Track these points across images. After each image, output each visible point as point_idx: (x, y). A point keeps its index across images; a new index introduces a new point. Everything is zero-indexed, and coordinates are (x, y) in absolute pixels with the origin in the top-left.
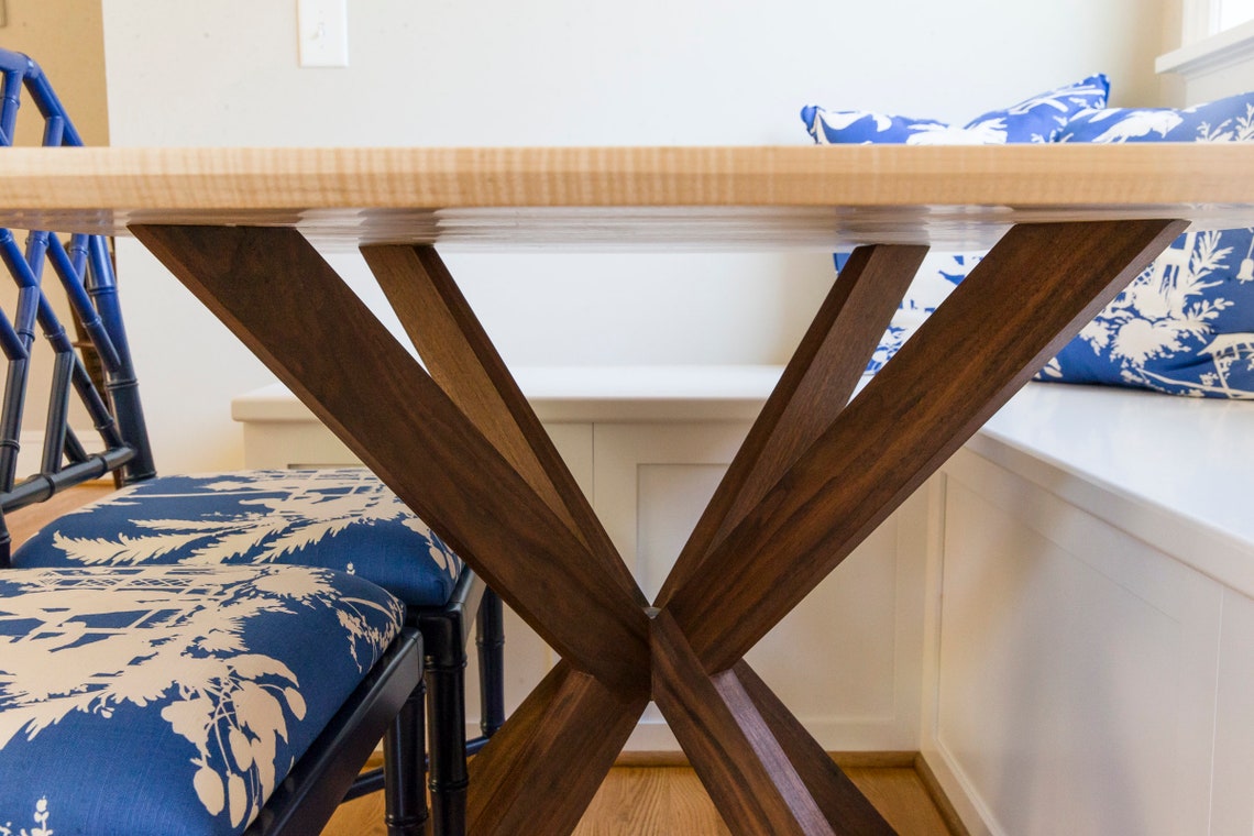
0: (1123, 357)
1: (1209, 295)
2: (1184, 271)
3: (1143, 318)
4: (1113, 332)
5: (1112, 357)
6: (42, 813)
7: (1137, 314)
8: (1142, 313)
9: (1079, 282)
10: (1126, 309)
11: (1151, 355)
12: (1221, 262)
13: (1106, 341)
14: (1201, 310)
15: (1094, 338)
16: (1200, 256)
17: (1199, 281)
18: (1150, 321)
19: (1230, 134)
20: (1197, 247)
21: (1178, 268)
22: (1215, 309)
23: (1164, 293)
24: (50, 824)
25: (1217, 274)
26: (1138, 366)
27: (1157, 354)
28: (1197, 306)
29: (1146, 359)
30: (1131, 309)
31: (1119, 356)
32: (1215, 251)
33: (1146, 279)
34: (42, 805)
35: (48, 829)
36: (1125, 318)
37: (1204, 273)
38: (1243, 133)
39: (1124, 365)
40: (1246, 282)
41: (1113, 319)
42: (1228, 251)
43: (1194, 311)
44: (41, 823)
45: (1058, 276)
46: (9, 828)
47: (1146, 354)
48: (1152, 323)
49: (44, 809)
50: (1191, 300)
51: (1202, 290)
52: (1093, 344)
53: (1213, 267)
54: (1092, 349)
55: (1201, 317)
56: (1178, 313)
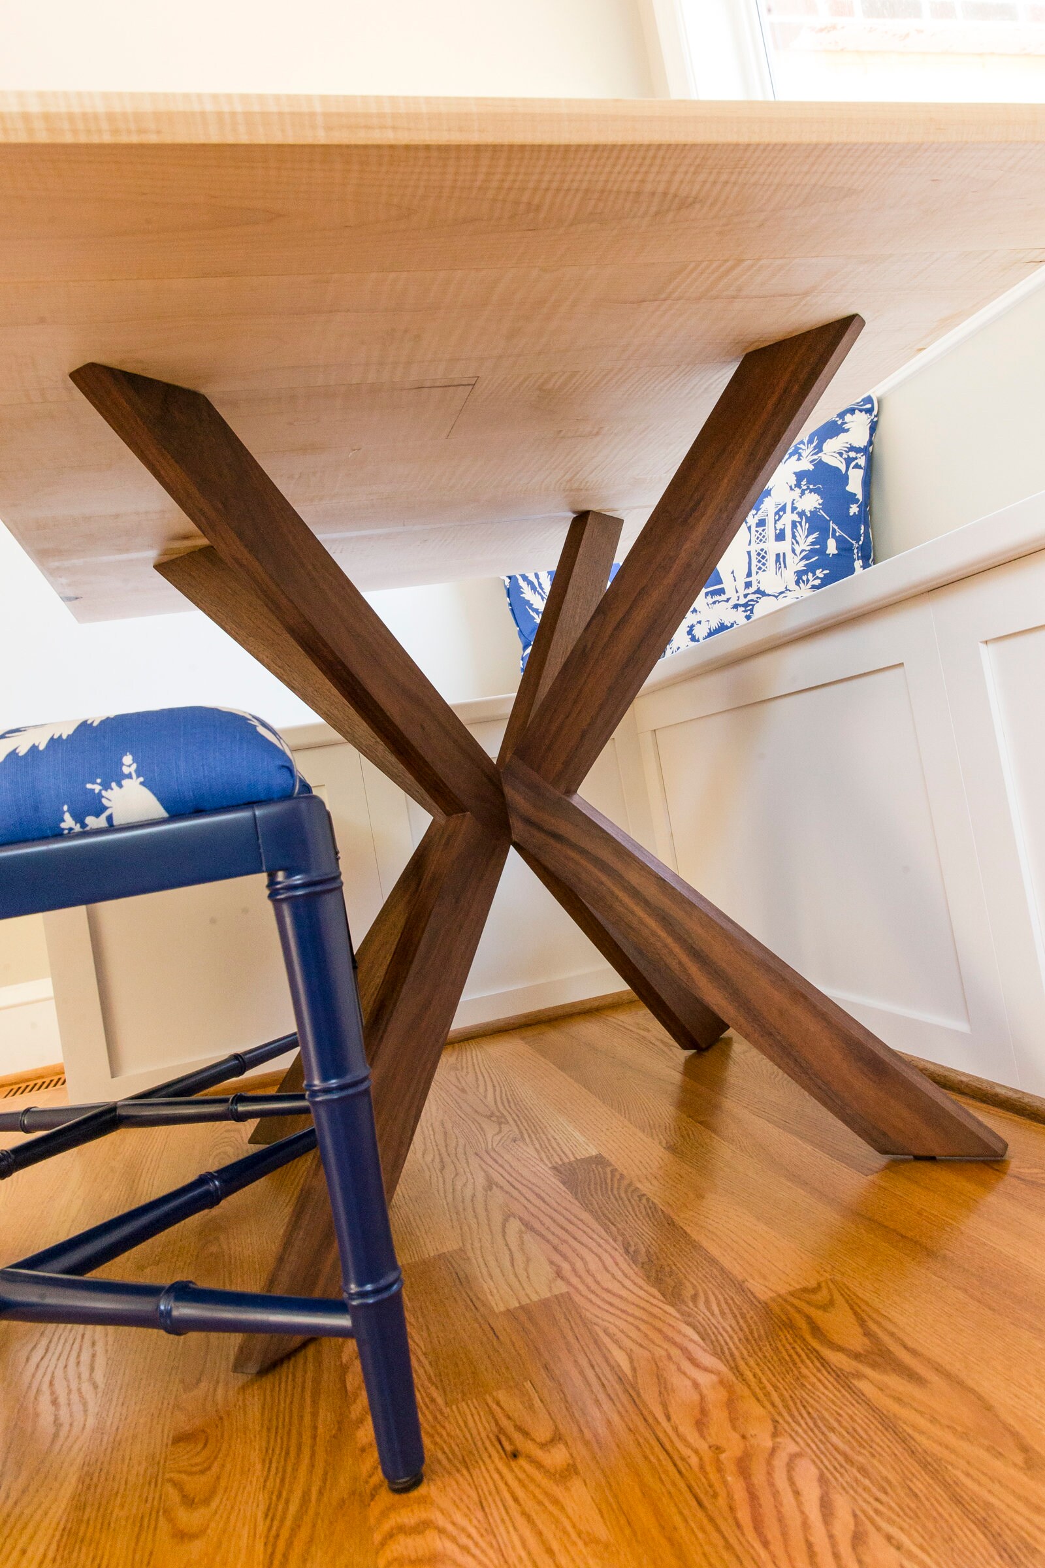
1: (811, 568)
2: (789, 555)
3: (769, 595)
6: (129, 766)
7: (764, 594)
9: (801, 377)
10: (754, 593)
12: (813, 544)
14: (808, 580)
16: (797, 543)
17: (801, 560)
18: (773, 596)
19: (796, 456)
20: (794, 537)
21: (784, 554)
22: (818, 578)
23: (779, 574)
24: (139, 773)
25: (813, 552)
28: (804, 578)
30: (758, 591)
32: (807, 537)
33: (764, 568)
34: (128, 759)
35: (138, 777)
36: (755, 599)
37: (804, 553)
38: (804, 454)
40: (833, 555)
41: (747, 602)
42: (815, 535)
43: (803, 582)
44: (130, 773)
45: (786, 378)
46: (100, 784)
48: (776, 597)
49: (131, 762)
50: (799, 574)
51: (805, 566)
53: (809, 548)
55: (809, 586)
56: (792, 586)
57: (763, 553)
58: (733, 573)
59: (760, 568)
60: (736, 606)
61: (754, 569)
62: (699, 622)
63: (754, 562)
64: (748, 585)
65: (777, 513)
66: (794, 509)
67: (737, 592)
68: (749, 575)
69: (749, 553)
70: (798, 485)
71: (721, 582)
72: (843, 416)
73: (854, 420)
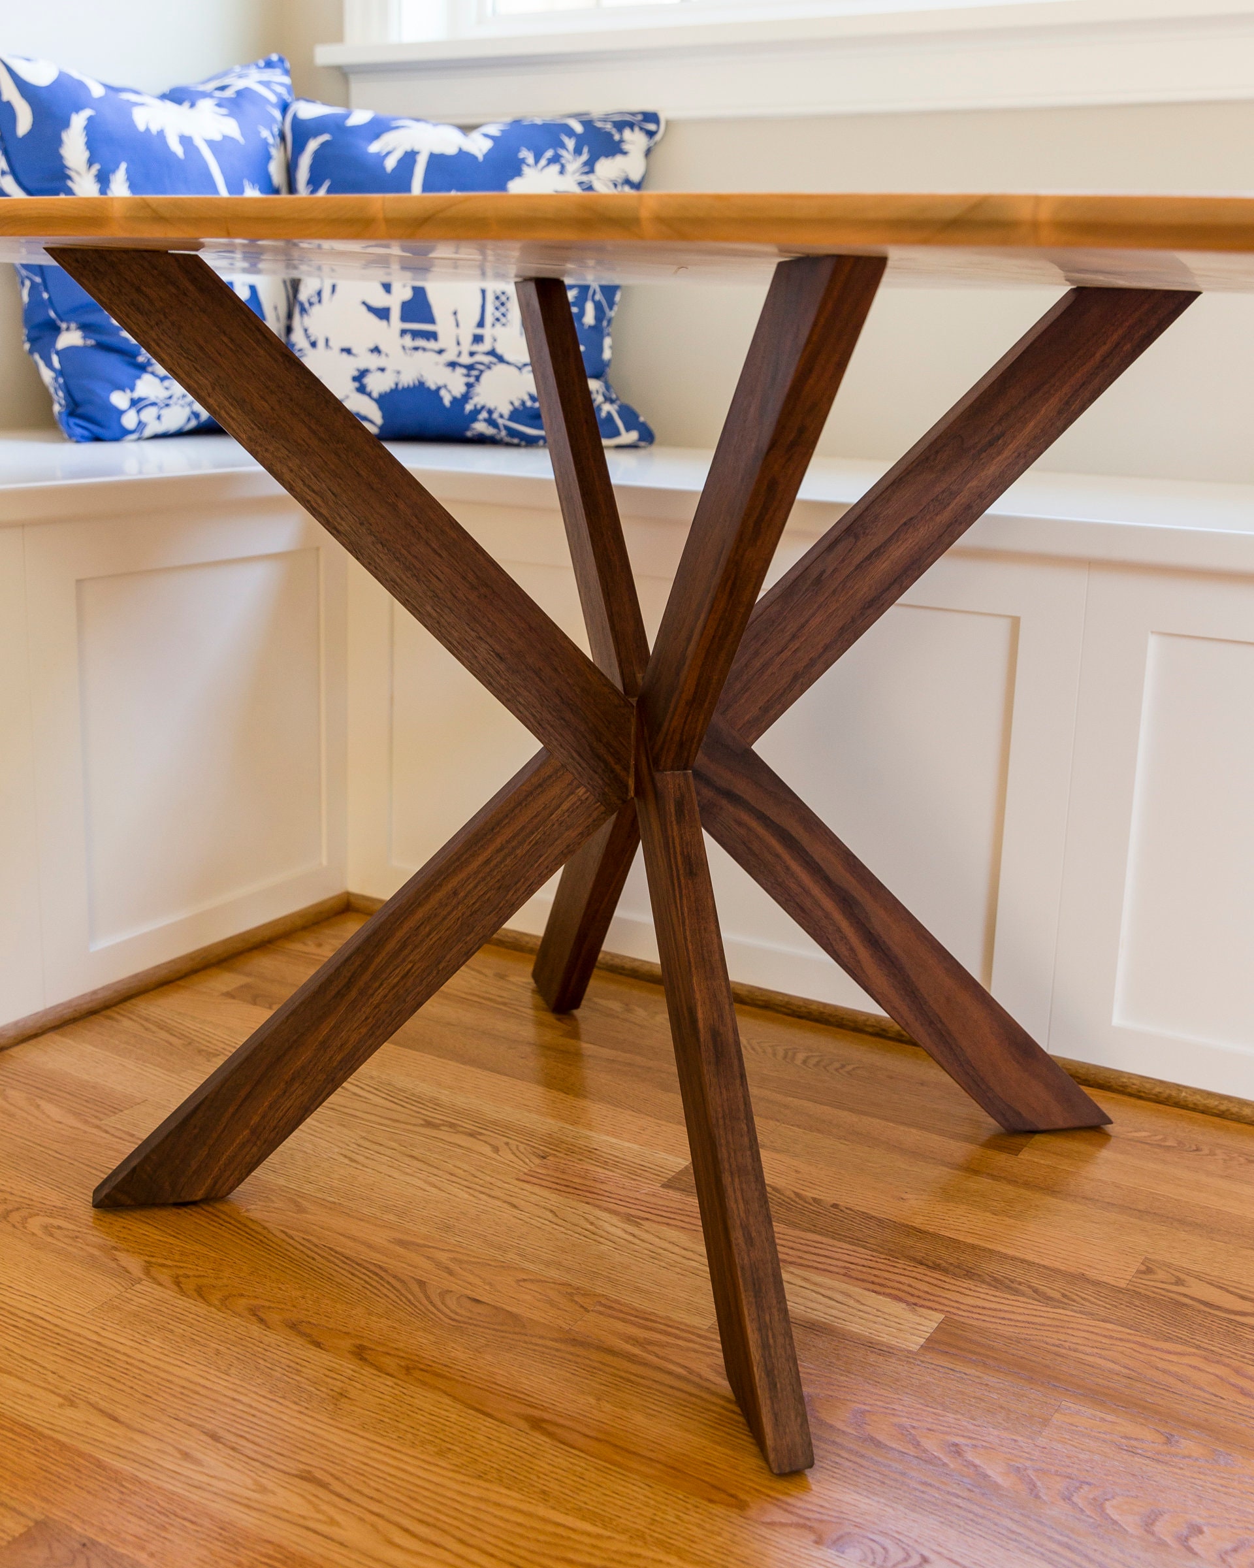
0: (483, 408)
3: (508, 363)
4: (472, 380)
5: (469, 407)
7: (501, 359)
8: (507, 357)
10: (487, 353)
11: (517, 404)
13: (463, 389)
15: (445, 386)
26: (501, 416)
27: (523, 403)
29: (511, 408)
30: (492, 353)
31: (479, 407)
33: (503, 320)
36: (486, 363)
39: (484, 415)
41: (471, 364)
47: (512, 403)
48: (520, 369)
52: (443, 393)
54: (441, 399)
57: (503, 299)
58: (455, 313)
59: (498, 320)
60: (453, 365)
61: (489, 319)
62: (382, 370)
63: (490, 308)
64: (478, 339)
67: (458, 344)
68: (481, 324)
69: (483, 292)
71: (432, 320)
72: (620, 130)
73: (634, 140)
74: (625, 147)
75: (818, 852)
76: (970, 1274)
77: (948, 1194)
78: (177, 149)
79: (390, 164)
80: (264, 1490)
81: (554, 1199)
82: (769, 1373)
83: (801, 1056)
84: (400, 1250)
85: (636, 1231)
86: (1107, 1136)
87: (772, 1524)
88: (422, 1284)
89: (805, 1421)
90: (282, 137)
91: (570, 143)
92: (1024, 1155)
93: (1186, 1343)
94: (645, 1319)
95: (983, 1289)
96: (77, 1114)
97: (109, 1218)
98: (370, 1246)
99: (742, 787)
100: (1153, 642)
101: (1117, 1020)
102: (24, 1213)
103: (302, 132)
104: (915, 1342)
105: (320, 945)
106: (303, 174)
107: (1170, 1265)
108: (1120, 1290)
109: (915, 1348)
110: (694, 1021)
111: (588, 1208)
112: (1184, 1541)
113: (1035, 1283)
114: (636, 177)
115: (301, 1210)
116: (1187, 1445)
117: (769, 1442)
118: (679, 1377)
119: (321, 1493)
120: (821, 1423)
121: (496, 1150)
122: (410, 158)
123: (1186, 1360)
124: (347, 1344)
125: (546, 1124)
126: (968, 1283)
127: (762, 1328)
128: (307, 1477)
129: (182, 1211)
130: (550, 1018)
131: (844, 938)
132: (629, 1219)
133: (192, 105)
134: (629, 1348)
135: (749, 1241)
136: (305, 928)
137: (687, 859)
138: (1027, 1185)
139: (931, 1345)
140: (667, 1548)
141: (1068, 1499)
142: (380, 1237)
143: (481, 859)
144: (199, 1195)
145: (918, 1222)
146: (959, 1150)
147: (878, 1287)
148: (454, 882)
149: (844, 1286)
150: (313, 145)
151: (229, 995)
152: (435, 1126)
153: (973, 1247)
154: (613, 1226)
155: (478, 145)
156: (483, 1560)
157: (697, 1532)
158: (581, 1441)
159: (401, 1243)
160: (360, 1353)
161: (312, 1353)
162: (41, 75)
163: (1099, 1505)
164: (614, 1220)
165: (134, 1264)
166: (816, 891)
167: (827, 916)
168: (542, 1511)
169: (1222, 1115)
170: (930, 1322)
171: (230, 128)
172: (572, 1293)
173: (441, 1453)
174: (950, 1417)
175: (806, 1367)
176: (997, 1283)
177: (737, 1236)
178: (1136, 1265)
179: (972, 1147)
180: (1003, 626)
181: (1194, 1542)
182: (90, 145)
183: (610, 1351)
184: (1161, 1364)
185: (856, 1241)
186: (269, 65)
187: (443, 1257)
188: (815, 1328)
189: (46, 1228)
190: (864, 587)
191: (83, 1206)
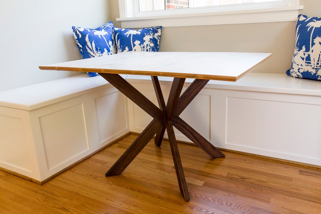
65: (146, 46)
66: (150, 46)
70: (150, 41)
72: (157, 29)
73: (159, 30)
74: (158, 31)
75: (187, 128)
76: (208, 176)
77: (206, 166)
78: (100, 37)
79: (128, 36)
80: (130, 207)
81: (159, 171)
82: (185, 190)
83: (188, 150)
84: (142, 179)
85: (169, 174)
86: (225, 157)
87: (185, 207)
88: (145, 182)
89: (189, 195)
90: (113, 33)
91: (151, 32)
92: (215, 161)
93: (232, 183)
94: (171, 185)
95: (210, 178)
96: (101, 165)
97: (108, 177)
98: (138, 178)
99: (178, 121)
100: (227, 98)
101: (226, 143)
102: (97, 177)
103: (116, 32)
104: (201, 185)
105: (127, 139)
106: (116, 38)
107: (231, 173)
108: (225, 177)
109: (201, 186)
110: (174, 151)
111: (163, 172)
112: (230, 205)
113: (215, 177)
114: (160, 35)
115: (130, 175)
116: (231, 195)
117: (185, 198)
118: (175, 191)
119: (136, 207)
120: (191, 195)
121: (152, 165)
122: (130, 35)
123: (232, 185)
124: (137, 190)
125: (158, 161)
126: (208, 177)
127: (183, 185)
128: (134, 206)
129: (116, 176)
130: (157, 147)
131: (191, 137)
132: (168, 173)
133: (101, 31)
134: (169, 188)
135: (181, 176)
136: (125, 137)
137: (172, 132)
138: (215, 165)
139: (203, 185)
140: (174, 210)
141: (218, 201)
142: (139, 177)
143: (148, 132)
144: (118, 174)
145: (202, 170)
146: (207, 161)
147: (197, 179)
148: (144, 136)
149: (193, 179)
150: (117, 34)
151: (117, 147)
152: (144, 163)
153: (208, 173)
154: (167, 174)
155: (139, 33)
156: (155, 213)
157: (178, 208)
158: (164, 199)
159: (142, 178)
160: (139, 191)
161: (133, 192)
162: (82, 30)
163: (221, 202)
164: (167, 173)
165: (111, 183)
166: (187, 132)
167: (189, 135)
168: (160, 207)
169: (239, 154)
170: (203, 182)
171: (106, 33)
172: (162, 182)
173: (149, 202)
174: (205, 193)
175: (189, 189)
176: (211, 177)
177: (180, 175)
178: (227, 174)
179: (208, 160)
180: (209, 96)
181: (231, 205)
182: (89, 38)
183: (167, 189)
184: (230, 185)
185: (195, 173)
186: (110, 22)
187: (147, 179)
188: (190, 184)
189: (100, 179)
190: (190, 97)
191: (104, 176)
